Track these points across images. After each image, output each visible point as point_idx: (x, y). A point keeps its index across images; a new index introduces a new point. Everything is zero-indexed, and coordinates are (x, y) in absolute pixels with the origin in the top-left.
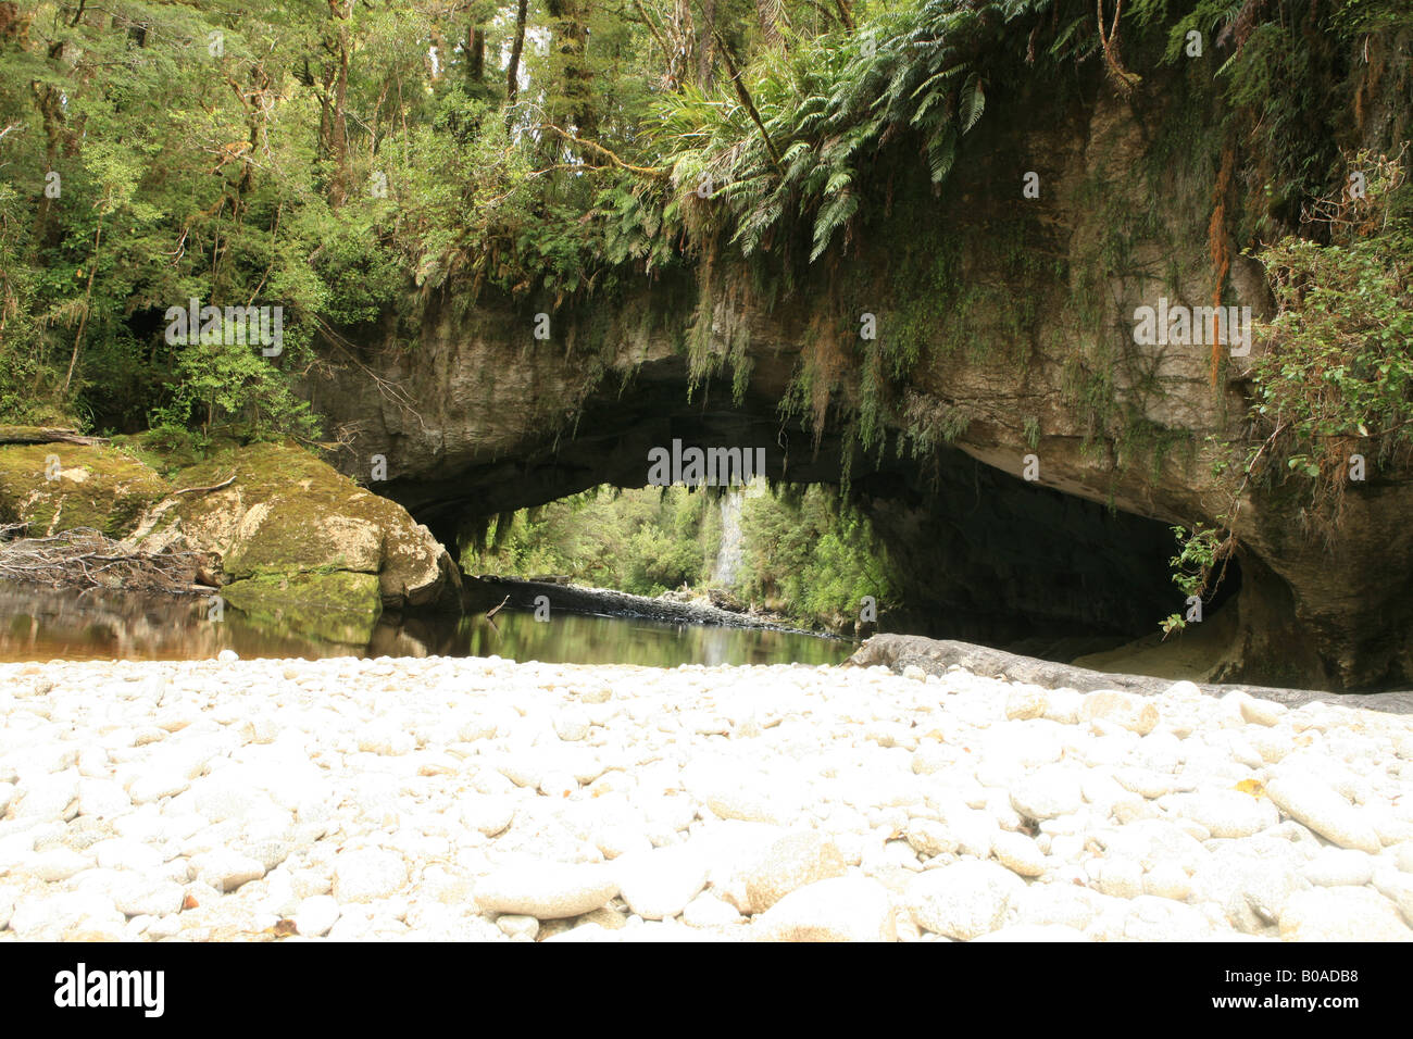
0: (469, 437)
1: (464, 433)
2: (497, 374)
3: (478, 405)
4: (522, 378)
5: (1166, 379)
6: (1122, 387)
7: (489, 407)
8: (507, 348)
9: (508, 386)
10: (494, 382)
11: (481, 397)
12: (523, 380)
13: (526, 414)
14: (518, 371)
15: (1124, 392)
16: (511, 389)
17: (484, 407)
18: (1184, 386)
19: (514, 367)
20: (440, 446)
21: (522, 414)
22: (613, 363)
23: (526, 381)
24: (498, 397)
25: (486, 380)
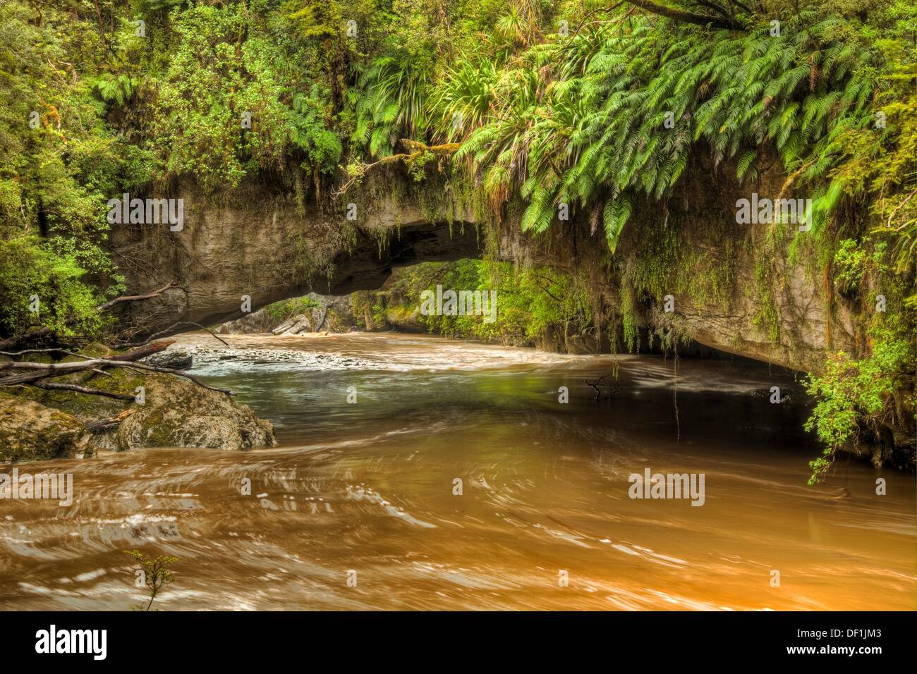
0: (219, 296)
1: (213, 293)
2: (247, 240)
3: (228, 267)
4: (271, 239)
5: (811, 320)
6: (788, 320)
7: (240, 268)
8: (256, 215)
9: (259, 248)
10: (242, 246)
11: (231, 261)
12: (273, 242)
13: (277, 271)
14: (267, 234)
15: (789, 324)
16: (262, 252)
17: (235, 269)
18: (821, 326)
19: (264, 231)
20: (184, 304)
21: (274, 272)
22: (363, 224)
23: (276, 243)
24: (248, 259)
25: (236, 245)
